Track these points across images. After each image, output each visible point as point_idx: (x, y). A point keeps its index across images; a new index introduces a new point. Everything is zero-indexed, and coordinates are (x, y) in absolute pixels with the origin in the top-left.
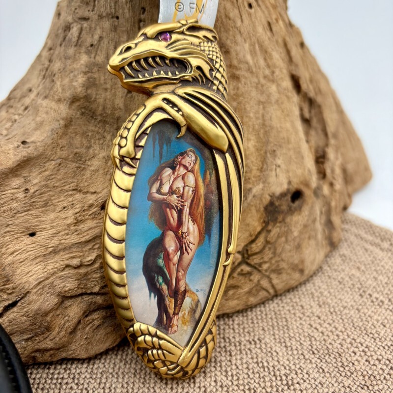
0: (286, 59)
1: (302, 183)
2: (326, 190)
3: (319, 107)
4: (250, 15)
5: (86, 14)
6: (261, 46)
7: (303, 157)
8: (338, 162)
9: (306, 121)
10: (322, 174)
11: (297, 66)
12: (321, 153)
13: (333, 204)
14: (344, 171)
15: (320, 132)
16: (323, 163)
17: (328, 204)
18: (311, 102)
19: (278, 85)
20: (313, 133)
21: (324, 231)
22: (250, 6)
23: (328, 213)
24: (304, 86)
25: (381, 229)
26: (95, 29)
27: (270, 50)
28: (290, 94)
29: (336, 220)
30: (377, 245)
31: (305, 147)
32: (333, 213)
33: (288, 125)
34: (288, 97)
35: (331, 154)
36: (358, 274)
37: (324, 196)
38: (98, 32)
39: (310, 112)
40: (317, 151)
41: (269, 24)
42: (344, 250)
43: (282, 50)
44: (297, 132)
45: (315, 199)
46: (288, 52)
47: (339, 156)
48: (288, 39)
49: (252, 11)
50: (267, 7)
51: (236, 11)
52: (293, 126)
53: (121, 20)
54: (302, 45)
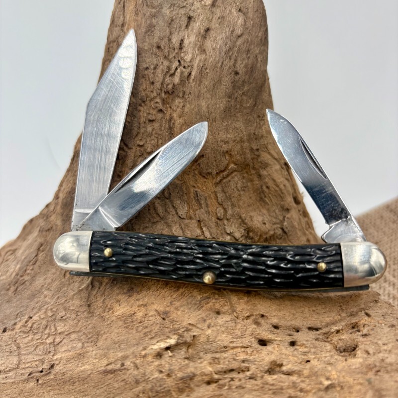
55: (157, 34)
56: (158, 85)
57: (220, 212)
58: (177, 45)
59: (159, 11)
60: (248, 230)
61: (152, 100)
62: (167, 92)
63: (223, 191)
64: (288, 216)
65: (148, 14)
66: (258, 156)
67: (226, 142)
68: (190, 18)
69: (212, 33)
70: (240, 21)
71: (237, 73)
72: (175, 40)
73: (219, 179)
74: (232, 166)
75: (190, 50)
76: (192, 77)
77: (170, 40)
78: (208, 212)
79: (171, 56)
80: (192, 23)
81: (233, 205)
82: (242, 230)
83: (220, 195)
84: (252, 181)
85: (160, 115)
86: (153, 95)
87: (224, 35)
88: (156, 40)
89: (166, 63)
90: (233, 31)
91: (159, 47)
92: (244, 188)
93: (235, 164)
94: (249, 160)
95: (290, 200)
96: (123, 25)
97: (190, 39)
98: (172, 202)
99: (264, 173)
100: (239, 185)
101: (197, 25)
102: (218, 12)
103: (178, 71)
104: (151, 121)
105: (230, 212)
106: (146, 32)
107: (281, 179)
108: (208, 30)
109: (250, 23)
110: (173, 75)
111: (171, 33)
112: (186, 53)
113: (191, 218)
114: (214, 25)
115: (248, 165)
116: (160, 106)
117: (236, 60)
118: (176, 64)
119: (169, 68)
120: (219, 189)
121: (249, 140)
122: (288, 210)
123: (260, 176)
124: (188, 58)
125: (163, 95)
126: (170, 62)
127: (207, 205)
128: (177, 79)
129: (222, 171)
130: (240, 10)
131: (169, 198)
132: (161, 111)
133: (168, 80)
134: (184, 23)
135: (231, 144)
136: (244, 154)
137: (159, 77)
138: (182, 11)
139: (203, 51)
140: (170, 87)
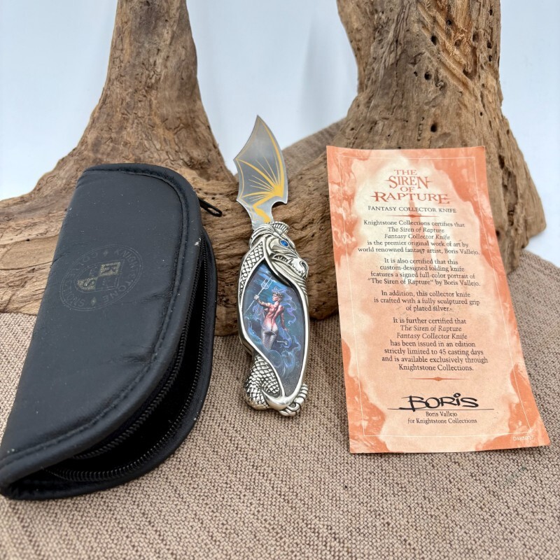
0: (497, 145)
1: (499, 227)
2: (512, 233)
3: (515, 176)
4: (480, 119)
5: (387, 116)
6: (484, 140)
7: (501, 211)
8: (523, 215)
9: (505, 187)
10: (512, 223)
11: (503, 149)
12: (512, 209)
13: (516, 242)
14: (526, 221)
15: (513, 193)
16: (512, 215)
17: (513, 242)
18: (510, 174)
19: (492, 165)
20: (508, 194)
21: (509, 258)
22: (481, 114)
23: (513, 247)
24: (506, 163)
25: (546, 262)
26: (392, 125)
27: (489, 142)
28: (498, 171)
29: (517, 253)
30: (542, 271)
31: (503, 203)
32: (515, 248)
33: (495, 191)
34: (497, 173)
35: (518, 209)
36: (527, 286)
37: (511, 237)
38: (394, 128)
39: (508, 180)
40: (509, 207)
41: (490, 122)
42: (519, 271)
43: (495, 139)
44: (500, 196)
45: (505, 237)
46: (499, 140)
47: (524, 211)
48: (500, 131)
49: (482, 117)
50: (490, 111)
51: (473, 118)
52: (498, 192)
53: (409, 123)
54: (508, 132)
55: (142, 57)
56: (143, 83)
57: (177, 148)
58: (152, 63)
59: (143, 45)
60: (191, 158)
61: (141, 90)
62: (148, 87)
63: (178, 138)
64: (211, 153)
65: (137, 46)
66: (194, 121)
67: (179, 113)
68: (159, 50)
69: (170, 59)
70: (184, 53)
71: (182, 79)
72: (152, 61)
73: (175, 131)
74: (182, 125)
75: (160, 67)
76: (161, 80)
77: (149, 60)
78: (171, 148)
79: (150, 69)
80: (160, 53)
81: (183, 146)
82: (188, 158)
83: (176, 140)
84: (191, 134)
85: (144, 98)
86: (140, 88)
87: (176, 60)
88: (142, 60)
89: (147, 72)
90: (180, 58)
91: (143, 64)
92: (188, 137)
93: (183, 124)
94: (190, 123)
95: (211, 145)
96: (122, 50)
97: (159, 61)
98: (153, 142)
99: (197, 130)
100: (186, 135)
101: (163, 54)
102: (173, 48)
103: (154, 77)
104: (140, 101)
105: (182, 148)
106: (136, 56)
107: (206, 134)
108: (168, 57)
109: (188, 54)
110: (151, 79)
111: (149, 57)
112: (158, 68)
113: (163, 150)
114: (171, 54)
115: (189, 125)
116: (145, 93)
117: (182, 73)
118: (152, 73)
119: (149, 75)
120: (175, 137)
121: (190, 112)
122: (210, 150)
123: (195, 132)
124: (159, 70)
125: (146, 88)
126: (149, 71)
127: (170, 145)
128: (153, 81)
129: (177, 128)
130: (183, 47)
131: (151, 140)
132: (145, 96)
133: (148, 81)
134: (156, 52)
135: (181, 114)
136: (187, 120)
137: (144, 79)
138: (154, 46)
139: (166, 67)
140: (150, 85)
